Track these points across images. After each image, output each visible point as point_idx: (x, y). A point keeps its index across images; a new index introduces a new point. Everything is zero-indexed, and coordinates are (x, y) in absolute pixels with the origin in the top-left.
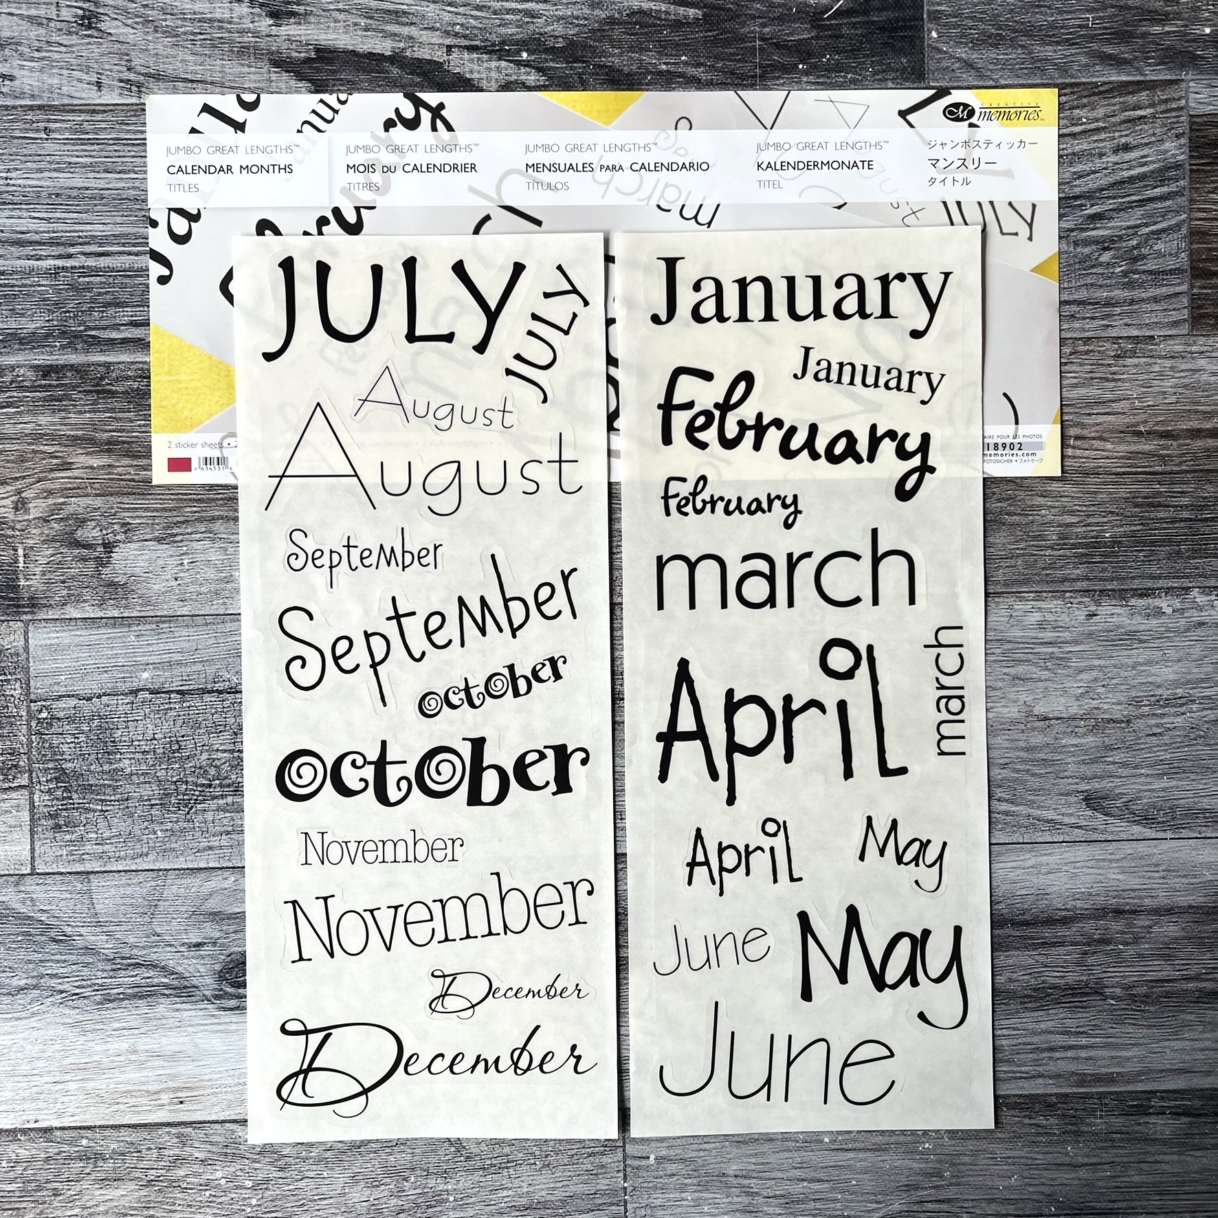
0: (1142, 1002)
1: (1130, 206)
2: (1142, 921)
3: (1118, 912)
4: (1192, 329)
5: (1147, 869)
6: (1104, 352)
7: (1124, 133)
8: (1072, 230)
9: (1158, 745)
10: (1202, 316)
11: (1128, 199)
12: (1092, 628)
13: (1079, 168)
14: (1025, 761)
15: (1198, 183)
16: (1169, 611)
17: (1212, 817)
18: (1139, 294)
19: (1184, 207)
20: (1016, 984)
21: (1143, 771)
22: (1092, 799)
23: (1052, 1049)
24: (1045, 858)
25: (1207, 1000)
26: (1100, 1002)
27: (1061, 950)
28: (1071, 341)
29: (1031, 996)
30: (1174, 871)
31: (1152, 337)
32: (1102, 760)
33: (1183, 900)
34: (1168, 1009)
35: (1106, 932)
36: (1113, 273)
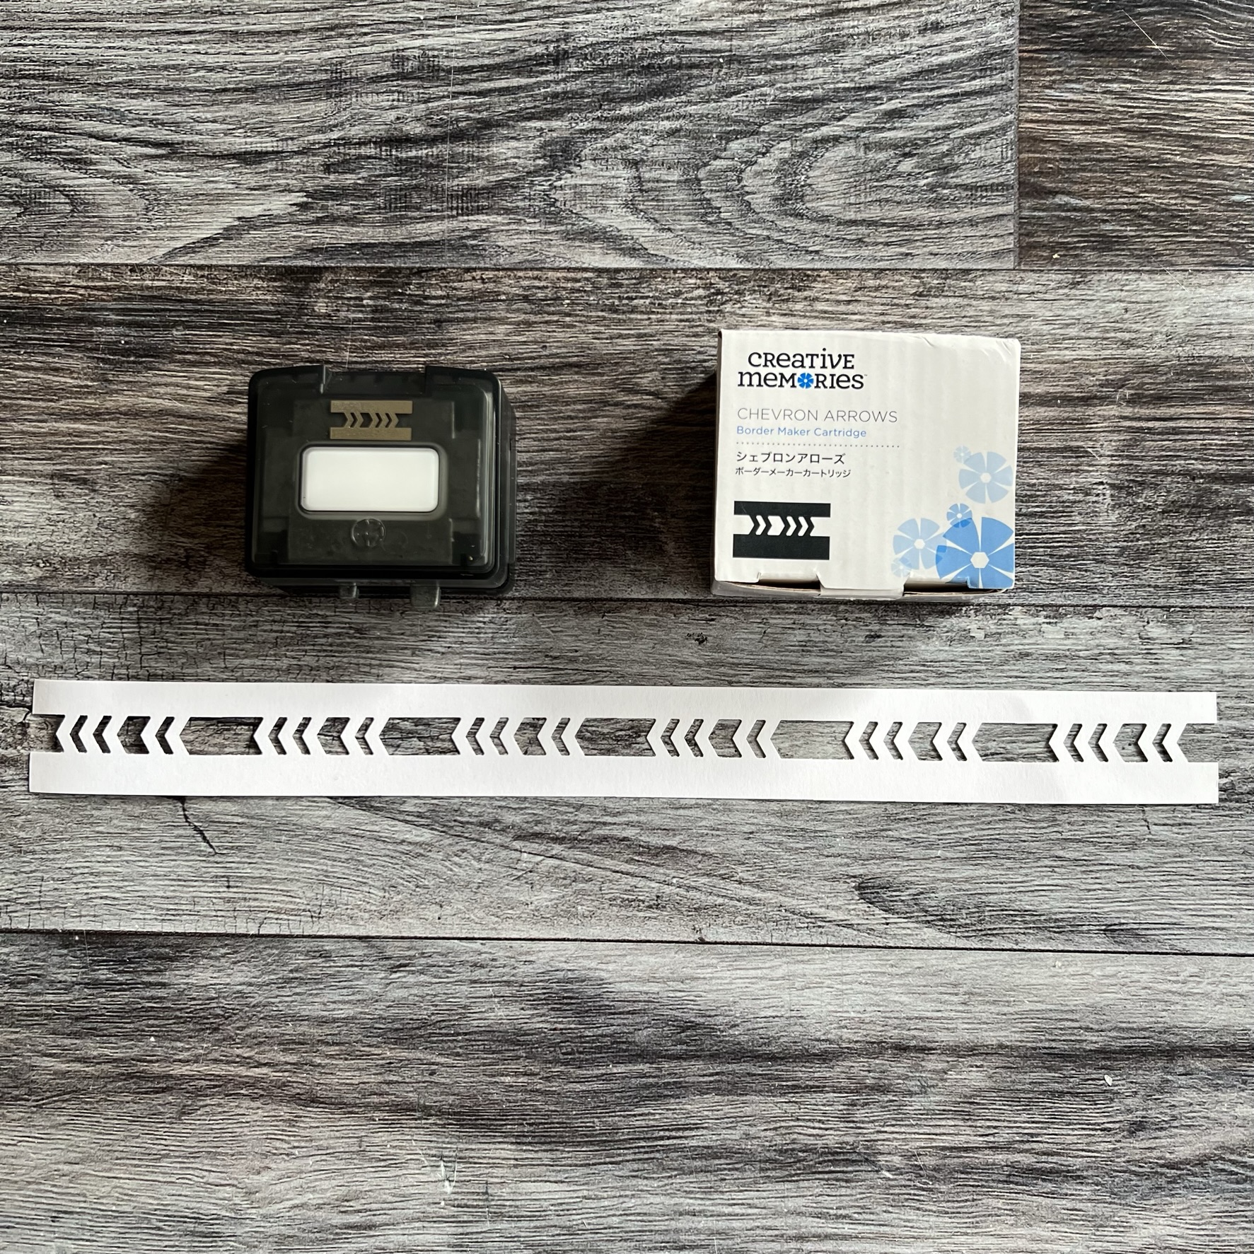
0: (929, 1177)
1: (939, 102)
2: (933, 1063)
3: (901, 1048)
4: (1019, 264)
5: (942, 989)
6: (900, 289)
7: (933, 9)
8: (863, 130)
9: (962, 818)
10: (1032, 246)
11: (936, 93)
12: (875, 654)
13: (875, 51)
14: (776, 830)
15: (1029, 74)
16: (980, 635)
17: (1034, 922)
18: (949, 214)
19: (1011, 105)
20: (755, 1142)
21: (939, 853)
22: (868, 887)
23: (801, 1238)
24: (802, 966)
25: (1021, 1180)
26: (872, 1175)
27: (819, 1098)
28: (857, 273)
29: (776, 1161)
30: (980, 995)
31: (967, 271)
32: (883, 833)
33: (991, 1037)
34: (966, 1189)
35: (883, 1076)
36: (915, 186)
